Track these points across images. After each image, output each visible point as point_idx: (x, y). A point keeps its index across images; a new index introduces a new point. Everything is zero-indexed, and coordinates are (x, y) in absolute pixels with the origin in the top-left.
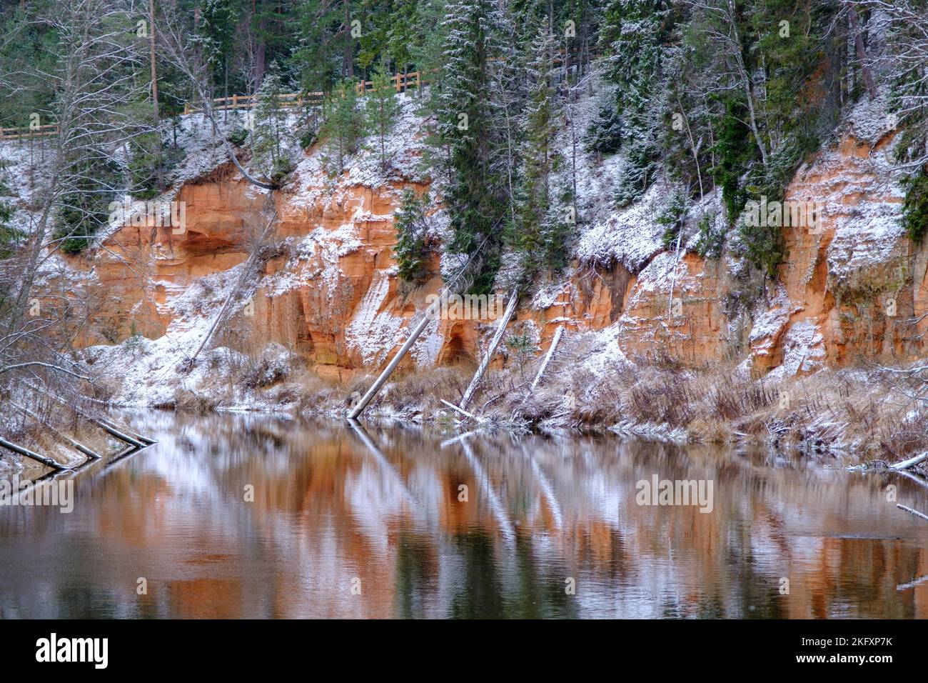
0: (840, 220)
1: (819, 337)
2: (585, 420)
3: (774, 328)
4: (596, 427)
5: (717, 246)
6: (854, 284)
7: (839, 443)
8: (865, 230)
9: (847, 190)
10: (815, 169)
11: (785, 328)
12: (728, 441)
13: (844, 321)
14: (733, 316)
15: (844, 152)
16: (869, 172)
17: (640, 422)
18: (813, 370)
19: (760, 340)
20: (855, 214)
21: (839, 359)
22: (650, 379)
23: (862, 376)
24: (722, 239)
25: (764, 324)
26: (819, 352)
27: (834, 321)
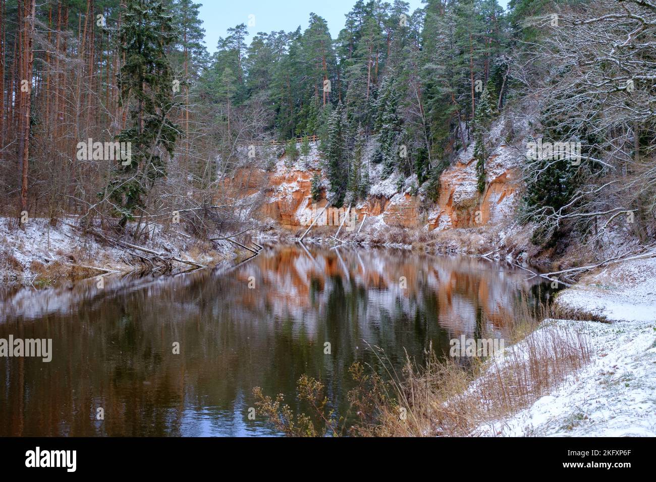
0: (457, 186)
1: (450, 220)
2: (375, 242)
3: (436, 217)
4: (378, 244)
5: (416, 192)
6: (461, 205)
7: (458, 249)
8: (465, 189)
9: (459, 177)
10: (448, 171)
11: (439, 217)
12: (424, 248)
13: (458, 215)
14: (421, 213)
15: (458, 166)
16: (465, 172)
17: (392, 243)
18: (448, 229)
19: (431, 220)
20: (461, 184)
21: (456, 226)
22: (395, 230)
23: (464, 231)
24: (417, 190)
25: (433, 215)
26: (450, 224)
27: (454, 215)
